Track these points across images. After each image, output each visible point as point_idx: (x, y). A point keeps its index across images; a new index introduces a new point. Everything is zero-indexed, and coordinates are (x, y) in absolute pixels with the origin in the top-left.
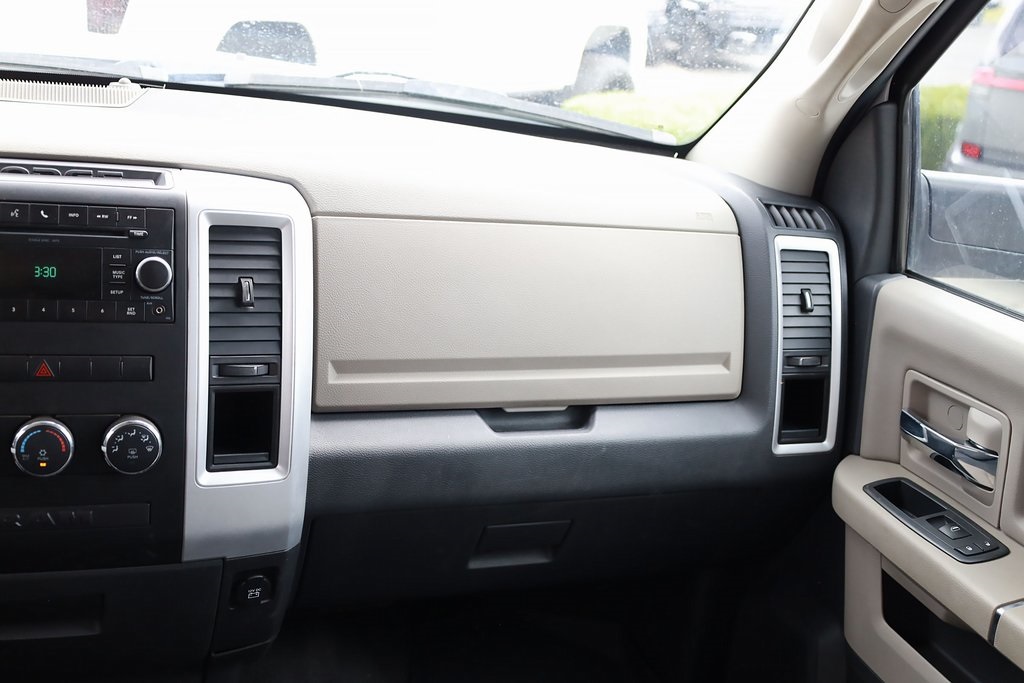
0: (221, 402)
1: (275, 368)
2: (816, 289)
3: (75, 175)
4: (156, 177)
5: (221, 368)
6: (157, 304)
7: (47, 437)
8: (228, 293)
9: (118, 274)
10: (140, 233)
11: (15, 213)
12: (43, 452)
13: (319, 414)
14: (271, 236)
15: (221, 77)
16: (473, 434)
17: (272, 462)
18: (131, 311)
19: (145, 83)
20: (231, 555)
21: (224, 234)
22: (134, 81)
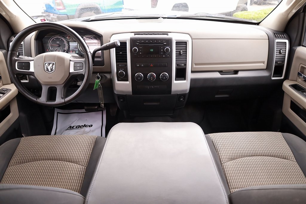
0: (177, 70)
1: (185, 65)
2: (283, 49)
3: (155, 35)
4: (167, 34)
5: (177, 65)
6: (168, 55)
7: (152, 75)
8: (178, 53)
9: (162, 50)
10: (165, 44)
11: (147, 41)
12: (152, 78)
13: (192, 72)
14: (185, 43)
15: (176, 16)
16: (217, 75)
17: (185, 79)
18: (164, 56)
19: (164, 18)
20: (178, 93)
21: (178, 43)
22: (162, 18)
